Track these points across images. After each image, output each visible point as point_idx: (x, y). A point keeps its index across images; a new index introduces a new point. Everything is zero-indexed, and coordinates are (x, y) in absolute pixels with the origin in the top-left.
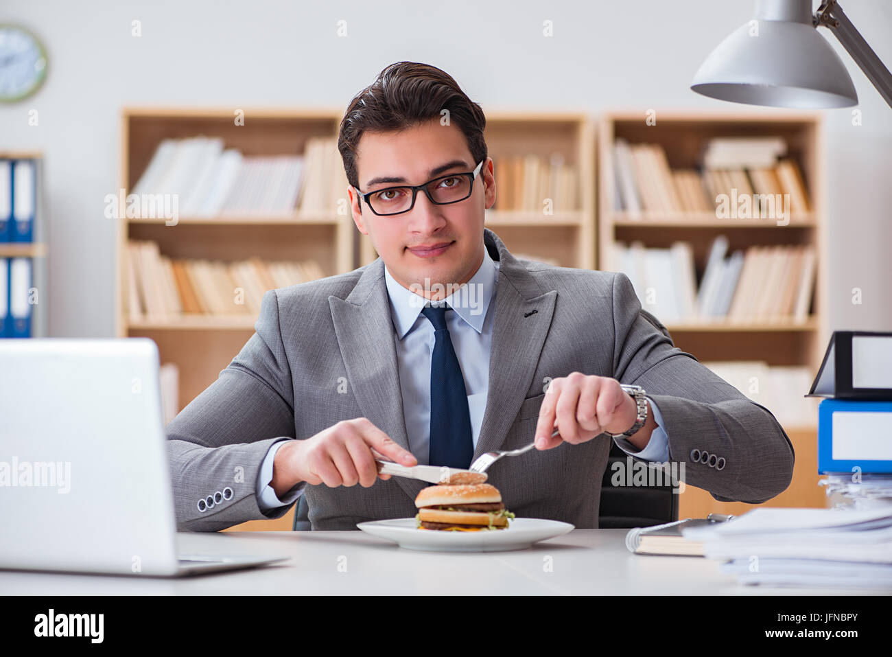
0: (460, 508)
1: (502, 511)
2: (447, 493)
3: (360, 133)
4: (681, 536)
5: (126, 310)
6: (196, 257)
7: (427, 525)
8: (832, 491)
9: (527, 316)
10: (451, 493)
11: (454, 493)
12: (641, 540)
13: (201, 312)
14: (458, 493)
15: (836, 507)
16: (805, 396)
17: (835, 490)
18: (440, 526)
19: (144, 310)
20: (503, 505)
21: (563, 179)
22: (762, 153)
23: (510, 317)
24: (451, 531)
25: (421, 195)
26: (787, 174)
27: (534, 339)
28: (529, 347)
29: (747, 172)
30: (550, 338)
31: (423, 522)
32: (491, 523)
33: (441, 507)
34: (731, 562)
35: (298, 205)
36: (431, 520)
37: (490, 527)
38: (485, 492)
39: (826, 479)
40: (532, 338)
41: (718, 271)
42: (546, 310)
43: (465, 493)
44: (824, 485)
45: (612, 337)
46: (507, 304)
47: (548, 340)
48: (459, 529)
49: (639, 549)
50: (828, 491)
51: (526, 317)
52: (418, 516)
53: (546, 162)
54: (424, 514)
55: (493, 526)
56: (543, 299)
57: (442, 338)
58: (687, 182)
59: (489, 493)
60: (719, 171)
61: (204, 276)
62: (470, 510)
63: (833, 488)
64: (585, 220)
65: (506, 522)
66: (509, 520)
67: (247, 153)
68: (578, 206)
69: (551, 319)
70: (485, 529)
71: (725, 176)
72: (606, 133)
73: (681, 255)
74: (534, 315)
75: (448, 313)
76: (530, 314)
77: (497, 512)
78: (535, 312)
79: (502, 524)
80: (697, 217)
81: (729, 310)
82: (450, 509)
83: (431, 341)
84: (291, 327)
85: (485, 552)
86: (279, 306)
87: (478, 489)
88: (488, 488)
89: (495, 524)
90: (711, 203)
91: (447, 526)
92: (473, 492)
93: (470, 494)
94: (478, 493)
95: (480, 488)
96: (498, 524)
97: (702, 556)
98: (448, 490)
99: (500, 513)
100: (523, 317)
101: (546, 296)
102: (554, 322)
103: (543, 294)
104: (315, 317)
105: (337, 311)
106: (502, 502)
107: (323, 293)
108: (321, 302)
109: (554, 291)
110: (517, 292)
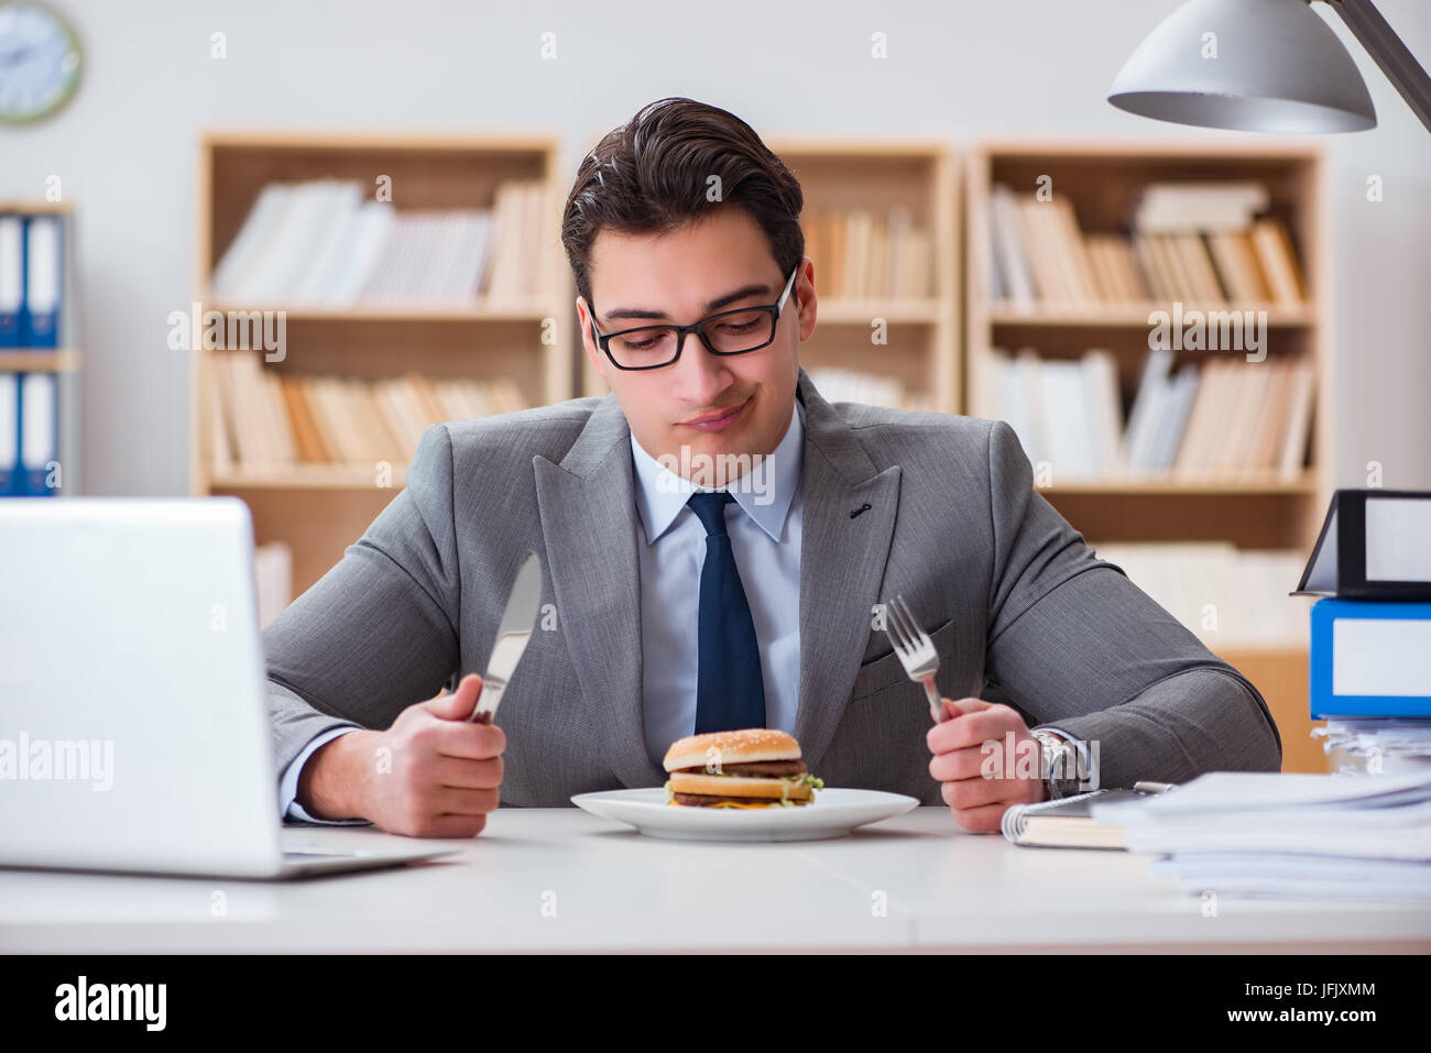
0: (735, 771)
1: (803, 776)
3: (594, 231)
4: (1089, 817)
5: (207, 457)
6: (321, 372)
7: (683, 798)
8: (1333, 746)
9: (855, 515)
10: (719, 746)
11: (725, 746)
12: (1026, 823)
13: (326, 459)
14: (729, 746)
15: (1338, 772)
16: (1291, 594)
17: (1338, 744)
18: (702, 800)
19: (235, 456)
20: (804, 766)
21: (908, 249)
22: (1229, 207)
23: (828, 521)
24: (722, 807)
25: (691, 342)
26: (1269, 243)
27: (869, 559)
28: (861, 574)
29: (1205, 239)
30: (893, 556)
31: (676, 794)
32: (786, 795)
33: (704, 770)
34: (1168, 857)
35: (483, 288)
36: (688, 791)
37: (784, 802)
38: (775, 743)
39: (1324, 726)
40: (866, 556)
41: (1156, 396)
42: (884, 503)
43: (743, 744)
44: (1320, 736)
45: (990, 548)
46: (822, 498)
47: (890, 561)
48: (734, 805)
49: (1023, 839)
50: (1327, 747)
51: (853, 517)
52: (668, 784)
53: (882, 222)
54: (677, 781)
55: (789, 799)
56: (879, 481)
57: (717, 547)
58: (1109, 255)
59: (781, 744)
60: (1161, 237)
61: (333, 402)
62: (751, 775)
63: (1333, 741)
64: (944, 313)
65: (810, 793)
66: (815, 791)
67: (402, 205)
68: (932, 291)
69: (893, 520)
70: (776, 805)
71: (1170, 246)
72: (978, 175)
73: (1098, 372)
74: (865, 513)
75: (729, 507)
76: (860, 512)
77: (795, 778)
78: (866, 507)
79: (803, 797)
80: (1122, 310)
81: (1174, 459)
83: (700, 551)
84: (472, 507)
85: (776, 842)
86: (455, 466)
87: (763, 739)
88: (780, 737)
89: (793, 797)
90: (1147, 287)
91: (714, 800)
92: (755, 744)
93: (751, 747)
94: (762, 745)
95: (765, 736)
96: (797, 796)
97: (1122, 850)
98: (714, 741)
99: (799, 778)
100: (848, 516)
101: (883, 477)
102: (898, 526)
103: (879, 472)
104: (512, 492)
105: (545, 484)
106: (803, 758)
107: (527, 448)
108: (523, 465)
109: (895, 467)
110: (836, 475)
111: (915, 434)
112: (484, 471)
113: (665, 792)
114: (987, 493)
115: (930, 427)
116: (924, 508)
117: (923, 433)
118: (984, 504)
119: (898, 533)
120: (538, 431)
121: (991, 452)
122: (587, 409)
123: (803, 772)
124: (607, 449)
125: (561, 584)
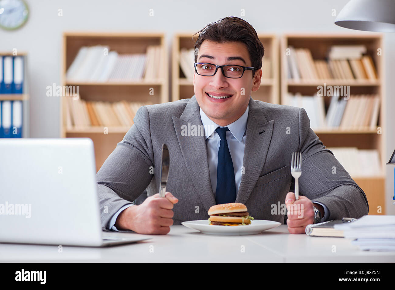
0: (229, 215)
1: (248, 216)
2: (222, 208)
4: (333, 228)
5: (65, 124)
6: (97, 100)
7: (214, 223)
9: (260, 133)
10: (224, 208)
11: (226, 208)
12: (312, 230)
13: (99, 125)
14: (227, 208)
18: (219, 223)
19: (73, 124)
22: (355, 52)
23: (253, 135)
24: (225, 225)
26: (367, 62)
27: (264, 146)
28: (261, 151)
29: (348, 61)
30: (271, 145)
31: (212, 221)
32: (243, 222)
33: (220, 215)
34: (356, 240)
35: (143, 76)
36: (215, 221)
37: (243, 224)
38: (240, 207)
40: (263, 145)
41: (335, 106)
42: (269, 130)
43: (230, 207)
45: (298, 144)
46: (252, 128)
47: (270, 147)
48: (228, 225)
49: (312, 234)
51: (260, 134)
52: (209, 219)
54: (212, 218)
55: (244, 223)
56: (267, 124)
57: (223, 143)
58: (321, 66)
59: (241, 207)
60: (336, 61)
61: (101, 108)
62: (233, 216)
64: (274, 83)
66: (251, 220)
67: (120, 53)
68: (271, 77)
69: (271, 135)
70: (240, 225)
71: (339, 63)
72: (284, 43)
73: (318, 99)
75: (227, 132)
76: (262, 133)
77: (245, 217)
78: (264, 131)
79: (248, 222)
80: (326, 82)
81: (340, 124)
82: (224, 216)
84: (156, 130)
85: (240, 235)
86: (150, 118)
87: (236, 206)
88: (241, 205)
89: (245, 222)
90: (332, 75)
91: (223, 223)
92: (234, 207)
93: (233, 208)
94: (236, 207)
95: (237, 205)
96: (246, 222)
97: (343, 237)
98: (222, 206)
99: (247, 217)
100: (259, 134)
101: (269, 123)
102: (273, 137)
103: (268, 122)
104: (167, 125)
105: (176, 123)
106: (248, 211)
107: (170, 113)
108: (169, 117)
109: (273, 120)
110: (256, 121)
111: (278, 111)
112: (158, 119)
113: (209, 221)
114: (298, 128)
115: (282, 109)
116: (280, 132)
117: (280, 111)
118: (297, 132)
119: (272, 139)
120: (173, 108)
121: (299, 117)
122: (185, 102)
123: (248, 215)
124: (193, 113)
125: (184, 152)
